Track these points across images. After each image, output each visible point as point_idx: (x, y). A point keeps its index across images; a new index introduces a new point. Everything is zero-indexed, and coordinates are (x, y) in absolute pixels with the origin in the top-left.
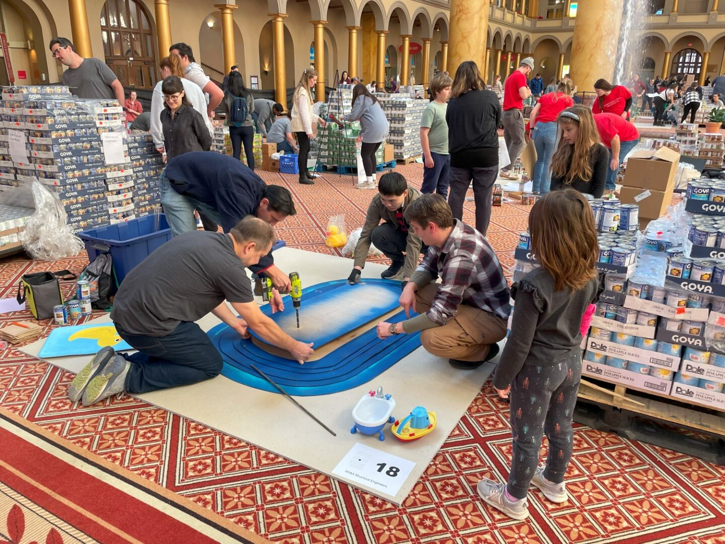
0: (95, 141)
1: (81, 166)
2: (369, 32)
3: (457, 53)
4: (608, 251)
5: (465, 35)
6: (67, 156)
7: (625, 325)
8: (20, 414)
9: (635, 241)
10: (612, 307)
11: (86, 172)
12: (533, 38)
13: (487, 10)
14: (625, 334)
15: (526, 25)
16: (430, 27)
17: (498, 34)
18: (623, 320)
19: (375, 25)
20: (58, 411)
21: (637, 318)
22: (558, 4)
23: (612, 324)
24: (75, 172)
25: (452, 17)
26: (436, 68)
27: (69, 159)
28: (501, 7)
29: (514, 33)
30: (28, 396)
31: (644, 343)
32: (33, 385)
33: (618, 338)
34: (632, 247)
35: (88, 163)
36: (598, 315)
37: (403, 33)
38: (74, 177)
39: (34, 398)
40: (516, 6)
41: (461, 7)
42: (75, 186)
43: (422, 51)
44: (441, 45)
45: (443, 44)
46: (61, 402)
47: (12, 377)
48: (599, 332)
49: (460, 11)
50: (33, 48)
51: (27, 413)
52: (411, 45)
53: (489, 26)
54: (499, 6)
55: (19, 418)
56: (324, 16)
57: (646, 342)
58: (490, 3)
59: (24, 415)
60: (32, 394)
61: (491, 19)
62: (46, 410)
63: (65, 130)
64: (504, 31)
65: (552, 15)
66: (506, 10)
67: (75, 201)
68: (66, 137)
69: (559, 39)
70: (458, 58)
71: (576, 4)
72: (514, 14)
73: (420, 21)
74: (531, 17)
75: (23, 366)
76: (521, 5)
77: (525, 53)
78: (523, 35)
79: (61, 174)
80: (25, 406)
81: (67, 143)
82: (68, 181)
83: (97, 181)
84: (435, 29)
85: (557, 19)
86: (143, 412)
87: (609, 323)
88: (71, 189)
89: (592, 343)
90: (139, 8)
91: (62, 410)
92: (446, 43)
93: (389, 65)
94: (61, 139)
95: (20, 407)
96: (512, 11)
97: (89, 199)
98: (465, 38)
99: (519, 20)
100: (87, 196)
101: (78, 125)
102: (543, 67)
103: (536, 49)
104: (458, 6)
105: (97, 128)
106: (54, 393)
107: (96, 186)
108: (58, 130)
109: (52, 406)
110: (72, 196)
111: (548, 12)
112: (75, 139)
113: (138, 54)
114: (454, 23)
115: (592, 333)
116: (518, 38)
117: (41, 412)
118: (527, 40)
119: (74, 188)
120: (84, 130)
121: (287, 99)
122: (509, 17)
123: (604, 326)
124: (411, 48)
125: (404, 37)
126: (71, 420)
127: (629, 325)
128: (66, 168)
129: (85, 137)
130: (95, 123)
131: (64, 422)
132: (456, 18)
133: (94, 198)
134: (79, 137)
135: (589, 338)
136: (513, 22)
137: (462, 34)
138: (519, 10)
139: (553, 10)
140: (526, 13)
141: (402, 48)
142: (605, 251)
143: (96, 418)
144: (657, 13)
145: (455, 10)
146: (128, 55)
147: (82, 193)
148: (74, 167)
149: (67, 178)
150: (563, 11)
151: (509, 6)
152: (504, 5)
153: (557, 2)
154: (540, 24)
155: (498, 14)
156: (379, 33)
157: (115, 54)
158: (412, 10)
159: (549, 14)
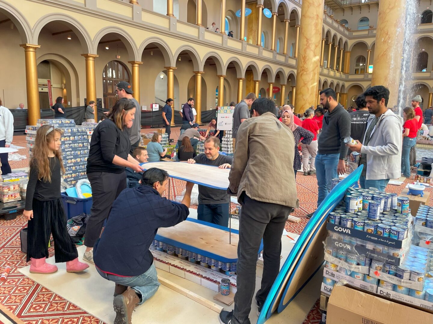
0: (86, 142)
1: (76, 157)
2: (250, 81)
3: (301, 93)
4: (388, 229)
5: (306, 83)
6: (69, 151)
7: (403, 280)
8: (13, 312)
9: (407, 222)
10: (393, 267)
11: (78, 160)
12: (347, 85)
13: (319, 69)
14: (403, 287)
15: (343, 77)
16: (285, 78)
17: (325, 82)
18: (401, 277)
19: (253, 78)
20: (35, 312)
21: (410, 276)
22: (362, 66)
23: (393, 279)
24: (73, 160)
25: (298, 73)
26: (289, 100)
27: (70, 152)
28: (327, 67)
29: (335, 82)
30: (20, 300)
31: (416, 294)
32: (25, 293)
33: (398, 289)
34: (405, 227)
35: (80, 155)
36: (384, 272)
37: (269, 81)
38: (71, 163)
39: (24, 302)
40: (336, 67)
41: (303, 68)
42: (72, 167)
43: (280, 91)
44: (291, 88)
45: (293, 87)
46: (38, 306)
47: (14, 286)
48: (385, 284)
49: (303, 70)
50: (65, 88)
51: (17, 312)
52: (274, 88)
53: (320, 78)
54: (326, 67)
55: (12, 314)
56: (224, 73)
57: (417, 293)
58: (321, 65)
59: (15, 313)
60: (23, 299)
61: (321, 74)
62: (29, 311)
63: (69, 136)
64: (329, 81)
65: (358, 72)
66: (330, 69)
67: (70, 176)
68: (70, 140)
69: (363, 85)
71: (372, 66)
72: (335, 72)
73: (279, 75)
74: (346, 73)
75: (22, 279)
76: (339, 67)
77: (342, 92)
78: (341, 83)
79: (64, 161)
80: (17, 306)
81: (70, 144)
82: (68, 165)
83: (84, 165)
84: (288, 79)
85: (361, 74)
86: (86, 317)
87: (391, 278)
88: (69, 169)
89: (381, 291)
90: (124, 68)
91: (38, 312)
92: (295, 87)
94: (67, 141)
95: (14, 307)
96: (334, 69)
97: (79, 175)
98: (306, 84)
99: (338, 75)
100: (77, 173)
101: (77, 134)
102: (354, 101)
103: (349, 90)
104: (302, 67)
105: (88, 136)
106: (36, 299)
107: (83, 168)
108: (65, 137)
109: (33, 308)
110: (69, 173)
111: (356, 70)
112: (74, 142)
114: (299, 76)
115: (380, 284)
116: (338, 85)
117: (26, 312)
118: (343, 86)
119: (71, 169)
120: (80, 137)
121: (201, 117)
122: (332, 73)
123: (388, 280)
124: (274, 90)
125: (269, 84)
126: (42, 319)
127: (405, 281)
128: (67, 158)
129: (80, 140)
130: (87, 133)
131: (37, 320)
132: (301, 74)
133: (82, 174)
134: (77, 140)
135: (379, 287)
136: (335, 75)
137: (304, 82)
138: (338, 69)
139: (358, 69)
140: (342, 71)
141: (268, 90)
142: (386, 229)
143: (57, 319)
144: (423, 71)
145: (300, 69)
147: (75, 172)
148: (72, 157)
149: (68, 163)
150: (364, 70)
151: (332, 67)
152: (329, 66)
153: (361, 65)
154: (351, 77)
155: (325, 71)
156: (255, 82)
157: (109, 92)
158: (275, 69)
159: (356, 72)
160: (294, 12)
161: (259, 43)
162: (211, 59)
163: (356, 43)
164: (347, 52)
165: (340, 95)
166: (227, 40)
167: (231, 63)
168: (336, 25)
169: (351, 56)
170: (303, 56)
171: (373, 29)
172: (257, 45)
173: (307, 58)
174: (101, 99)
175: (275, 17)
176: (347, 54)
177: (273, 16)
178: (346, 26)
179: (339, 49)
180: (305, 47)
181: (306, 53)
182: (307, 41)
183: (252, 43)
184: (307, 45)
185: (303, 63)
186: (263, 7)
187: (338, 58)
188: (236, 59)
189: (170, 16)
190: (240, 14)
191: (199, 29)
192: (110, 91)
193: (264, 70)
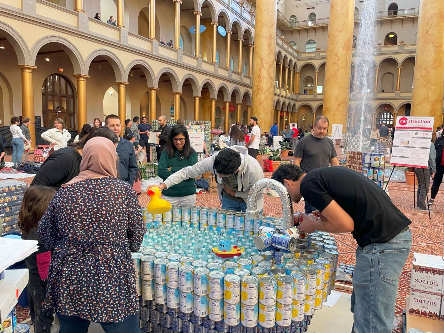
2: (205, 99)
3: (257, 112)
12: (298, 104)
15: (293, 97)
16: (240, 97)
17: (278, 102)
19: (209, 96)
25: (253, 93)
26: (244, 119)
29: (287, 101)
37: (225, 100)
40: (287, 87)
41: (258, 87)
43: (236, 110)
44: (246, 107)
45: (248, 106)
49: (258, 89)
52: (230, 106)
53: (273, 97)
54: (278, 87)
56: (180, 89)
61: (274, 94)
64: (282, 100)
66: (282, 89)
69: (313, 105)
70: (257, 114)
71: (321, 87)
72: (286, 91)
73: (235, 94)
74: (296, 93)
76: (290, 86)
77: (293, 112)
78: (292, 103)
84: (243, 98)
90: (67, 83)
92: (250, 106)
93: (217, 117)
96: (285, 89)
98: (261, 103)
99: (289, 94)
102: (304, 120)
103: (299, 110)
104: (257, 86)
113: (64, 109)
114: (255, 95)
118: (294, 105)
122: (284, 93)
124: (230, 108)
125: (226, 103)
132: (256, 93)
136: (286, 95)
137: (260, 101)
138: (289, 89)
140: (293, 91)
141: (224, 108)
145: (255, 88)
146: (58, 110)
150: (313, 91)
151: (283, 87)
152: (280, 86)
153: (309, 85)
154: (301, 97)
155: (278, 91)
156: (211, 100)
157: (49, 109)
158: (230, 88)
159: (305, 92)
160: (247, 32)
161: (214, 61)
162: (166, 75)
163: (304, 64)
164: (297, 73)
165: (292, 115)
166: (182, 57)
167: (187, 80)
168: (285, 46)
169: (300, 77)
170: (258, 75)
171: (320, 51)
172: (212, 62)
173: (262, 77)
174: (40, 117)
175: (229, 35)
176: (297, 75)
177: (227, 34)
178: (295, 48)
179: (289, 69)
180: (260, 66)
181: (260, 72)
182: (261, 60)
183: (206, 60)
184: (261, 65)
185: (258, 82)
186: (218, 25)
187: (289, 78)
188: (192, 76)
189: (120, 27)
190: (195, 31)
191: (152, 42)
192: (51, 108)
193: (220, 88)
